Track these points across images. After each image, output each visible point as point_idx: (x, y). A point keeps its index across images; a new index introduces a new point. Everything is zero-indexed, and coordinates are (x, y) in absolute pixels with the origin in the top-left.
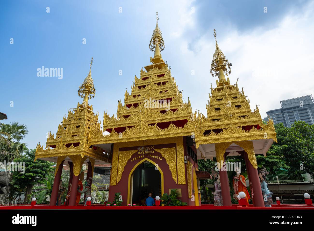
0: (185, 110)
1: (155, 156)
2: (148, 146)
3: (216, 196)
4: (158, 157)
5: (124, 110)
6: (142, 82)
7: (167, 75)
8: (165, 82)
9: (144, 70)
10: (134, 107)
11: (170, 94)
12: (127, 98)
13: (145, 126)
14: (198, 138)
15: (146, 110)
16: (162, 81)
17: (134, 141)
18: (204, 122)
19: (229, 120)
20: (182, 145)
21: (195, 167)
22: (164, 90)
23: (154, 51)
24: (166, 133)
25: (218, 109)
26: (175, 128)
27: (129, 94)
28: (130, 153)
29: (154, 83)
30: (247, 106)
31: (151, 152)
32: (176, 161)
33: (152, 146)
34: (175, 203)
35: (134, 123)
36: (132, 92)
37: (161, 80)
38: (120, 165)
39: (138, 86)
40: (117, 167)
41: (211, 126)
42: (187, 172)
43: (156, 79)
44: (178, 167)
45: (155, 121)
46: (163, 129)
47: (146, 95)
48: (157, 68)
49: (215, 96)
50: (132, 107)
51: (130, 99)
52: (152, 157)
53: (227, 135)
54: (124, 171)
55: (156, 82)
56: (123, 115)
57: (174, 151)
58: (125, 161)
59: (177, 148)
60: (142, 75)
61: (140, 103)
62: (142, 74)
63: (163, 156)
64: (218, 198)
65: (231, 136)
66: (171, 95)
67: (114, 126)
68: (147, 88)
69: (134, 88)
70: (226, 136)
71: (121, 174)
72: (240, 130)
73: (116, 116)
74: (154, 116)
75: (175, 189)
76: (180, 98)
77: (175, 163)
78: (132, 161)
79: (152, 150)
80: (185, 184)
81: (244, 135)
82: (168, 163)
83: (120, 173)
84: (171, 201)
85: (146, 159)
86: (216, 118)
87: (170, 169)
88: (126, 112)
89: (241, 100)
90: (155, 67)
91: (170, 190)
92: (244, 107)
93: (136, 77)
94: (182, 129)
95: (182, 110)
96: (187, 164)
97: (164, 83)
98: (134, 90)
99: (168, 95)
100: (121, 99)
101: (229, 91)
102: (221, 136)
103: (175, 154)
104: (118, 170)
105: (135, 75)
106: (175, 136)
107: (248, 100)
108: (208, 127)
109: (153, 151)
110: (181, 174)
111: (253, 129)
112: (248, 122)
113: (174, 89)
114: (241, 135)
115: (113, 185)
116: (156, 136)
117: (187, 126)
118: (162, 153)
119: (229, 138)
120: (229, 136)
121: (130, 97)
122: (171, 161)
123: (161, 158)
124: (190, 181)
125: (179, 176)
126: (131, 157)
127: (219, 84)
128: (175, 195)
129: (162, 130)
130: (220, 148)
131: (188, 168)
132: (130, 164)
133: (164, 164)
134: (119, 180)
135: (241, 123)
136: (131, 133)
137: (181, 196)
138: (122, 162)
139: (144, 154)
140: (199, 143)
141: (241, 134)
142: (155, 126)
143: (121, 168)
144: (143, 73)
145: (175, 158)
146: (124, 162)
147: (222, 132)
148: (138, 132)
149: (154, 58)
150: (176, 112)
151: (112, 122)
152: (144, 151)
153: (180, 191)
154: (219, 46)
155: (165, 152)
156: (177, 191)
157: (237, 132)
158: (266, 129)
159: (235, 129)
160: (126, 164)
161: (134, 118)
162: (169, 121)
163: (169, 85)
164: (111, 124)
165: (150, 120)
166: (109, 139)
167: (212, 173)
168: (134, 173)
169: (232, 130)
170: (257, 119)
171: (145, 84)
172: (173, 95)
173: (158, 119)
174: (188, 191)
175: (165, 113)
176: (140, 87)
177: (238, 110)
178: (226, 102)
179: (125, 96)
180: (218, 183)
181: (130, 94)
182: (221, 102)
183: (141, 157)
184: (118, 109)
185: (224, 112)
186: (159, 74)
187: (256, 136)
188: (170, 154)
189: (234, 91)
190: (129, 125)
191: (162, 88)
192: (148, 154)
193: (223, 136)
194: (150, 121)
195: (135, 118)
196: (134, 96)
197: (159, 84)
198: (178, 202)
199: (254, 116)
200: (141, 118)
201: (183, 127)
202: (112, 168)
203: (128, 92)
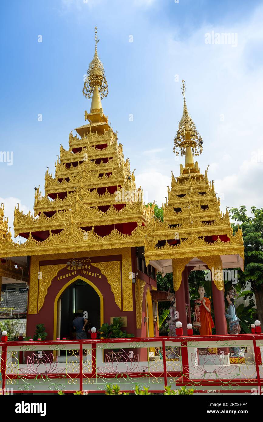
0: (135, 208)
1: (91, 273)
2: (82, 259)
3: (172, 325)
4: (96, 274)
5: (44, 202)
6: (72, 157)
7: (111, 147)
8: (108, 158)
9: (75, 136)
10: (61, 198)
11: (114, 180)
12: (49, 184)
13: (77, 232)
14: (148, 252)
15: (78, 207)
16: (103, 157)
17: (61, 253)
18: (158, 230)
19: (191, 228)
20: (129, 258)
21: (150, 285)
22: (106, 172)
23: (91, 97)
24: (106, 242)
25: (178, 210)
26: (120, 235)
27: (52, 177)
28: (56, 269)
29: (90, 159)
30: (216, 207)
31: (86, 266)
32: (120, 281)
33: (87, 258)
34: (117, 336)
35: (60, 225)
36: (57, 172)
37: (102, 154)
38: (42, 286)
39: (65, 162)
40: (37, 289)
41: (167, 235)
42: (136, 294)
43: (93, 152)
44: (124, 287)
45: (91, 222)
46: (102, 236)
47: (78, 179)
48: (95, 132)
49: (176, 190)
50: (58, 199)
51: (54, 184)
52: (87, 274)
53: (185, 248)
54: (47, 295)
55: (94, 158)
56: (44, 211)
57: (118, 266)
58: (50, 280)
59: (122, 262)
60: (71, 144)
61: (70, 192)
62: (71, 141)
63: (103, 273)
64: (173, 327)
65: (190, 250)
66: (116, 182)
67: (31, 229)
68: (79, 167)
69: (59, 166)
70: (184, 250)
71: (44, 298)
72: (203, 242)
73: (33, 213)
74: (90, 216)
75: (118, 317)
76: (129, 187)
77: (119, 283)
78: (59, 279)
79: (88, 264)
80: (133, 310)
81: (206, 249)
82: (109, 282)
83: (42, 296)
84: (113, 333)
85: (79, 277)
86: (175, 223)
87: (113, 291)
88: (49, 207)
89: (209, 198)
90: (92, 131)
91: (112, 319)
92: (212, 208)
93: (62, 147)
94: (129, 238)
95: (130, 208)
96: (135, 284)
97: (106, 160)
98: (59, 169)
99: (111, 181)
100: (39, 186)
101: (196, 184)
102: (177, 249)
103: (120, 270)
104: (38, 293)
105: (61, 144)
106: (119, 247)
107: (218, 199)
108: (163, 236)
109: (89, 266)
110: (127, 297)
111: (218, 240)
112: (213, 231)
113: (120, 172)
114: (202, 249)
115: (32, 313)
116: (93, 246)
117: (136, 233)
118: (101, 269)
119: (187, 253)
120: (187, 249)
121: (53, 182)
122: (114, 280)
123: (100, 276)
124: (139, 305)
125: (125, 300)
126: (57, 274)
127: (184, 170)
128: (118, 325)
129: (102, 238)
130: (178, 264)
131: (137, 289)
132: (55, 285)
133: (104, 283)
134: (41, 305)
135: (205, 232)
136: (56, 242)
137: (126, 326)
138: (44, 282)
139: (76, 270)
140: (149, 259)
141: (202, 247)
142: (91, 232)
143: (43, 290)
144: (74, 140)
145: (120, 275)
146: (48, 282)
147: (179, 244)
148: (67, 240)
149: (92, 114)
150: (121, 210)
151: (27, 223)
152: (77, 266)
153: (125, 319)
154: (187, 110)
155: (106, 268)
156: (121, 319)
157: (198, 244)
158: (234, 242)
159: (196, 241)
160: (50, 284)
161: (60, 217)
162: (111, 223)
163: (113, 164)
164: (27, 226)
165: (84, 221)
166: (25, 250)
167: (168, 296)
168: (61, 297)
169: (192, 242)
170: (225, 227)
171: (76, 161)
172: (118, 182)
173: (96, 220)
174: (136, 319)
175: (106, 211)
176: (68, 165)
177: (204, 213)
178: (189, 200)
179: (45, 180)
180: (174, 308)
181: (54, 177)
182: (183, 199)
183: (71, 274)
184: (36, 201)
185: (186, 215)
186: (98, 144)
187: (220, 250)
188: (112, 271)
189: (203, 184)
190: (54, 229)
191: (103, 168)
192: (82, 269)
193: (181, 249)
194: (84, 223)
195: (63, 218)
196: (60, 180)
197: (98, 161)
198: (121, 334)
199: (222, 223)
200: (72, 217)
201: (130, 234)
202: (30, 290)
203: (50, 173)
